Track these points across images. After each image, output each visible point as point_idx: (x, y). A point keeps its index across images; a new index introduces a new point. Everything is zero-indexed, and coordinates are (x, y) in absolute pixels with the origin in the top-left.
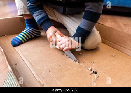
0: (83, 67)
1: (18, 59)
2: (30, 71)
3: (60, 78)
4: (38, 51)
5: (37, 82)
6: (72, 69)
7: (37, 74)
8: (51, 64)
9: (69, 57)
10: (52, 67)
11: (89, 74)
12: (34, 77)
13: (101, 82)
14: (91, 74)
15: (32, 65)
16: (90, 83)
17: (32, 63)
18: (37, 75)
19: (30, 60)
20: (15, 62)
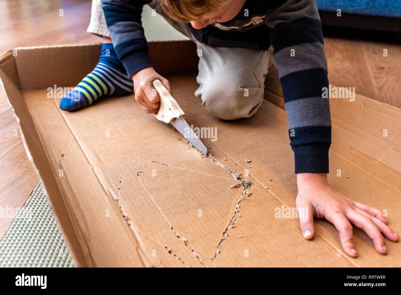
0: (221, 170)
1: (68, 145)
2: (92, 171)
3: (158, 189)
4: (119, 130)
5: (104, 194)
6: (193, 173)
7: (107, 179)
8: (144, 160)
9: (193, 147)
10: (146, 166)
11: (231, 186)
12: (98, 185)
13: (254, 206)
14: (236, 187)
15: (99, 159)
16: (227, 205)
17: (100, 155)
18: (106, 181)
19: (95, 148)
20: (60, 152)
